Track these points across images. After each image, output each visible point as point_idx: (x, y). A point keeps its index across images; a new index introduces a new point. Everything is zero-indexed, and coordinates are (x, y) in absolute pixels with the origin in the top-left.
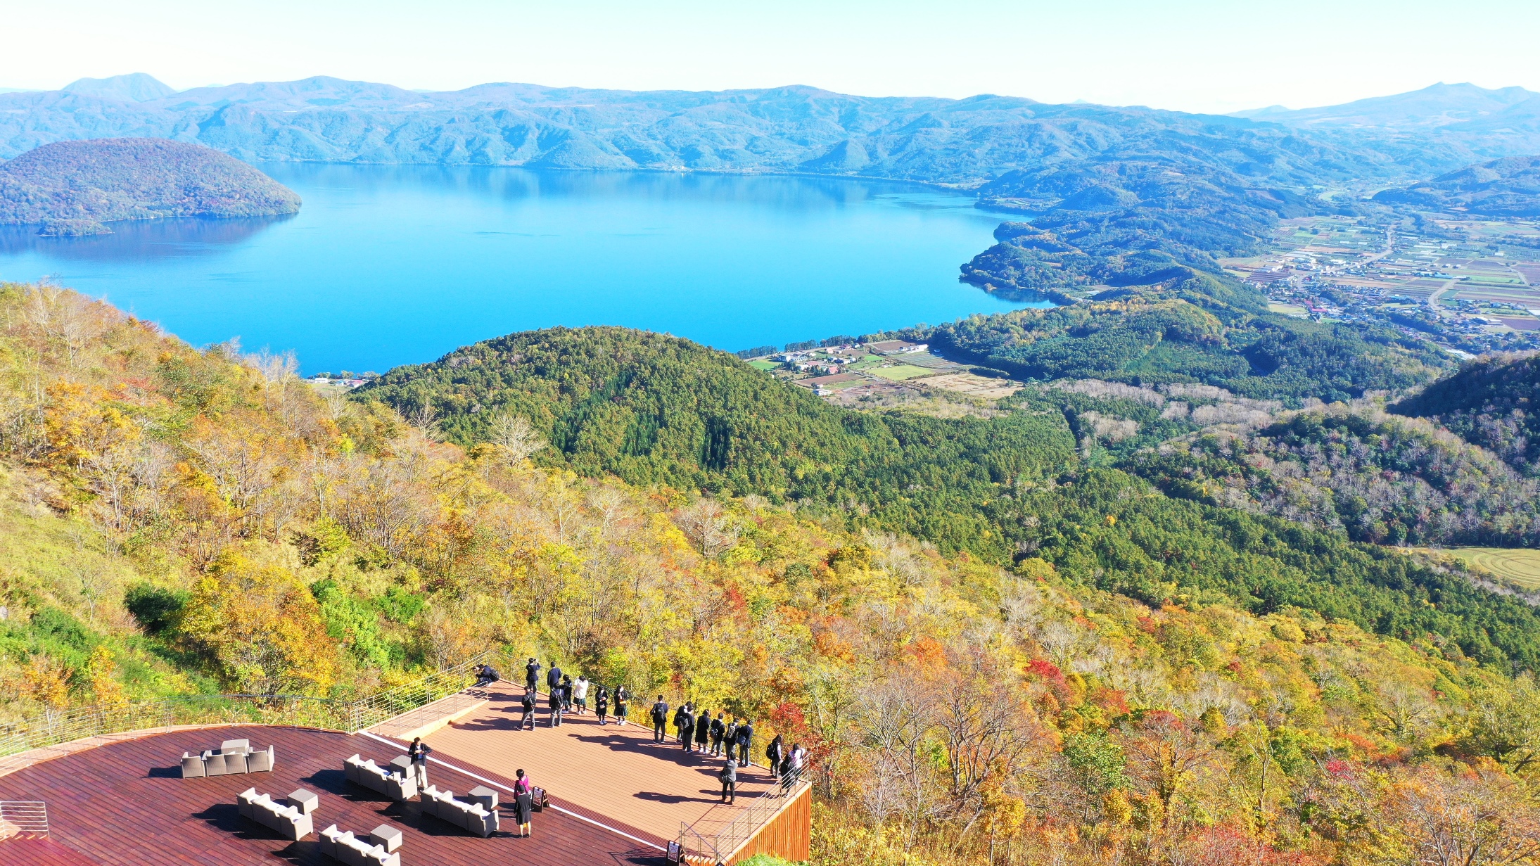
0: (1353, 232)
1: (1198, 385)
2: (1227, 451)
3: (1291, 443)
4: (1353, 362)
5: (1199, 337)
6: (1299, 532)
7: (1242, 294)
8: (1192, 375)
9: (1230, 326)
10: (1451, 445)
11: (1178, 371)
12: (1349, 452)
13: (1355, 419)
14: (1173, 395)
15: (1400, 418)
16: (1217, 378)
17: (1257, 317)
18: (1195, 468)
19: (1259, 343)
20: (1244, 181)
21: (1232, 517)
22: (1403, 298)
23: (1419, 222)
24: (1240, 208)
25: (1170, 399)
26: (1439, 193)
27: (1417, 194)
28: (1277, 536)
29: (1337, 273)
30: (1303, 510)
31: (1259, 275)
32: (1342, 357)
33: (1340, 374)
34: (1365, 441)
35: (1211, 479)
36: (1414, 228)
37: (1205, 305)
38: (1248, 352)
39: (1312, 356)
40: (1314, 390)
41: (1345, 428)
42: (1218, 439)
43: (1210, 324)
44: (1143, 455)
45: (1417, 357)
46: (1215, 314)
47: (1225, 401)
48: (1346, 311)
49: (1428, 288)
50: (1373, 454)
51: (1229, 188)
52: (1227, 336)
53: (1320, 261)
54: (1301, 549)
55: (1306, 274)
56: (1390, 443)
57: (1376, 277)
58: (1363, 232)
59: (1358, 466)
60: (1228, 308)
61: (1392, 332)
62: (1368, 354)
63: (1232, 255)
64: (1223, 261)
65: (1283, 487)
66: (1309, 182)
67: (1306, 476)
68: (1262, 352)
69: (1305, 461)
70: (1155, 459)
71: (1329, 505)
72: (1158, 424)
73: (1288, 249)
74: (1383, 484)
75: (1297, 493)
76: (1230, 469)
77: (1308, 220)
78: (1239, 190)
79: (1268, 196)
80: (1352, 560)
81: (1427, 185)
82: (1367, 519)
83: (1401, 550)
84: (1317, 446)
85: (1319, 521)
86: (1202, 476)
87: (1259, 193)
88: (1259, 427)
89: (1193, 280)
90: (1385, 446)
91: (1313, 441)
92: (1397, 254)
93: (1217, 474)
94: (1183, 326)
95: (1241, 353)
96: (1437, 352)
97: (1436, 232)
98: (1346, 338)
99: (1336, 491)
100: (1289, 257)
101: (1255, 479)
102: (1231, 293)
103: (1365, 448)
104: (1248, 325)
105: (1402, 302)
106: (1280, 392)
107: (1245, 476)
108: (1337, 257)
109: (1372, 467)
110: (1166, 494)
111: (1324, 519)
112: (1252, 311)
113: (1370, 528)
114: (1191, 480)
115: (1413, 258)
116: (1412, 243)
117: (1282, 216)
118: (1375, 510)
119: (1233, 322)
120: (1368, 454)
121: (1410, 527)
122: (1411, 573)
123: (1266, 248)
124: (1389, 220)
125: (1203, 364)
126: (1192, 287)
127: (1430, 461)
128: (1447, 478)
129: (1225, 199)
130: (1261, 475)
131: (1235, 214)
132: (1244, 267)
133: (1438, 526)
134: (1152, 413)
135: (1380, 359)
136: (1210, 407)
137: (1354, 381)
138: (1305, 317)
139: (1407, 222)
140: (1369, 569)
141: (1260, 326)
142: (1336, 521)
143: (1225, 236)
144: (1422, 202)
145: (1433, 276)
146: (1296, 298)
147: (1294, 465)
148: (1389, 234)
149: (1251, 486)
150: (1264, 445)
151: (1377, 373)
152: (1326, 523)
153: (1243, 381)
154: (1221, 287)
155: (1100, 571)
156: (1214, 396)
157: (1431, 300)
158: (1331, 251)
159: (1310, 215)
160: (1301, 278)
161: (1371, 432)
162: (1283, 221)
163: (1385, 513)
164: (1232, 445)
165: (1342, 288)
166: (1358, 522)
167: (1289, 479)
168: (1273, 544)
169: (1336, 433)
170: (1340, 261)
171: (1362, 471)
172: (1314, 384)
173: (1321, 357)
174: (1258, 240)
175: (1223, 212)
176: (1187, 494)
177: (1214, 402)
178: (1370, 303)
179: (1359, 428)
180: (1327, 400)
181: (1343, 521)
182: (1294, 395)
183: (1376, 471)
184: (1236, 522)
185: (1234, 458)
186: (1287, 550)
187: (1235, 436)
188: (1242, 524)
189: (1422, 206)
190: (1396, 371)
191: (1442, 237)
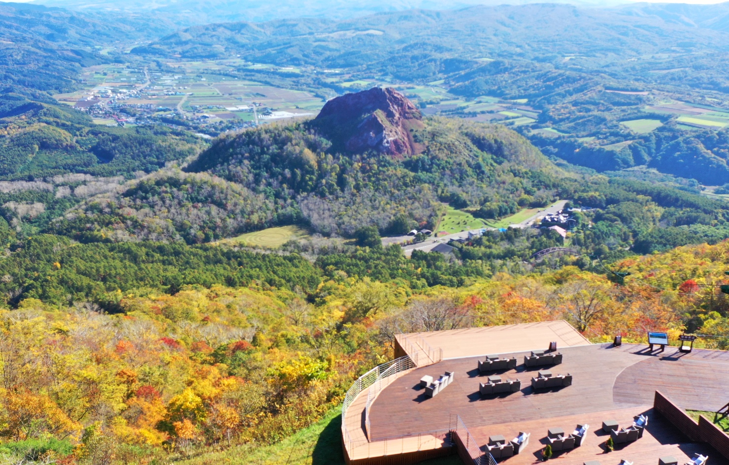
0: (126, 72)
1: (71, 174)
2: (107, 210)
3: (142, 198)
4: (154, 148)
5: (62, 145)
6: (164, 246)
7: (77, 116)
8: (65, 169)
9: (77, 136)
10: (221, 184)
11: (55, 168)
12: (173, 197)
13: (171, 178)
14: (58, 183)
15: (193, 174)
16: (81, 168)
17: (90, 128)
18: (93, 223)
19: (98, 143)
20: (54, 45)
21: (126, 247)
22: (164, 108)
23: (159, 64)
24: (56, 62)
25: (57, 186)
26: (164, 48)
27: (153, 48)
28: (153, 251)
29: (124, 97)
30: (159, 234)
31: (81, 103)
32: (148, 145)
33: (150, 155)
34: (179, 190)
35: (104, 228)
36: (157, 68)
37: (58, 125)
38: (94, 150)
39: (131, 147)
40: (138, 166)
41: (167, 184)
42: (100, 204)
43: (66, 137)
44: (57, 222)
45: (183, 140)
46: (66, 129)
47: (90, 182)
48: (137, 119)
49: (175, 101)
50: (186, 196)
51: (46, 50)
52: (77, 142)
53: (113, 91)
54: (168, 255)
55: (108, 100)
56: (192, 188)
57: (147, 98)
58: (132, 72)
59: (180, 204)
60: (72, 125)
61: (166, 127)
62: (160, 142)
63: (61, 92)
64: (57, 96)
65: (146, 224)
66: (91, 44)
67: (156, 215)
68: (102, 149)
69: (152, 206)
70: (66, 223)
71: (172, 228)
72: (56, 202)
73: (93, 86)
74: (195, 211)
75: (154, 226)
76: (113, 220)
77: (98, 67)
78: (52, 51)
79: (71, 54)
80: (195, 255)
81: (158, 43)
82: (192, 231)
83: (214, 244)
84: (156, 198)
85: (169, 238)
86: (98, 227)
87: (65, 52)
88: (121, 193)
89: (45, 110)
90: (190, 190)
91: (153, 195)
92: (153, 84)
93: (108, 224)
94: (50, 139)
95: (90, 151)
96: (192, 136)
97: (169, 69)
98: (144, 134)
99: (173, 220)
100: (95, 90)
101: (129, 222)
102: (70, 116)
103: (181, 193)
104: (87, 134)
105: (165, 110)
106: (120, 170)
107: (123, 222)
108: (122, 88)
109: (187, 203)
110: (81, 242)
111: (171, 236)
112: (86, 125)
113: (195, 236)
114: (93, 231)
115: (161, 85)
116: (159, 77)
117: (83, 66)
118: (195, 226)
119: (78, 133)
120: (183, 196)
121: (214, 230)
122: (223, 254)
123: (80, 86)
124: (143, 64)
125: (69, 161)
126: (45, 114)
127: (214, 194)
128: (224, 201)
129: (45, 57)
130: (131, 219)
131: (55, 66)
132: (72, 99)
133: (227, 227)
134: (50, 196)
135: (168, 144)
136: (83, 186)
137: (158, 158)
138: (116, 125)
139: (153, 65)
140: (205, 257)
141: (95, 134)
142: (178, 236)
143: (53, 81)
144: (157, 53)
145: (176, 94)
146: (107, 115)
147: (147, 210)
148: (145, 73)
149: (128, 227)
150: (127, 202)
151: (169, 151)
152: (173, 239)
153: (98, 167)
154: (63, 113)
155: (69, 296)
156: (83, 180)
157: (178, 107)
158: (118, 85)
159: (99, 64)
160: (106, 102)
161: (181, 184)
162: (84, 69)
163: (201, 226)
164: (109, 206)
165: (130, 106)
166: (188, 234)
167: (147, 219)
168: (153, 256)
169: (164, 188)
170: (125, 91)
171: (183, 206)
172: (137, 163)
173: (136, 147)
174: (74, 82)
175: (47, 66)
176: (94, 239)
177: (84, 183)
178: (148, 113)
179: (175, 183)
180: (147, 171)
181: (181, 235)
182: (128, 171)
183: (190, 205)
184: (129, 248)
185: (112, 213)
186: (161, 258)
187: (109, 200)
188: (133, 249)
189: (157, 55)
190: (178, 149)
191: (173, 72)
